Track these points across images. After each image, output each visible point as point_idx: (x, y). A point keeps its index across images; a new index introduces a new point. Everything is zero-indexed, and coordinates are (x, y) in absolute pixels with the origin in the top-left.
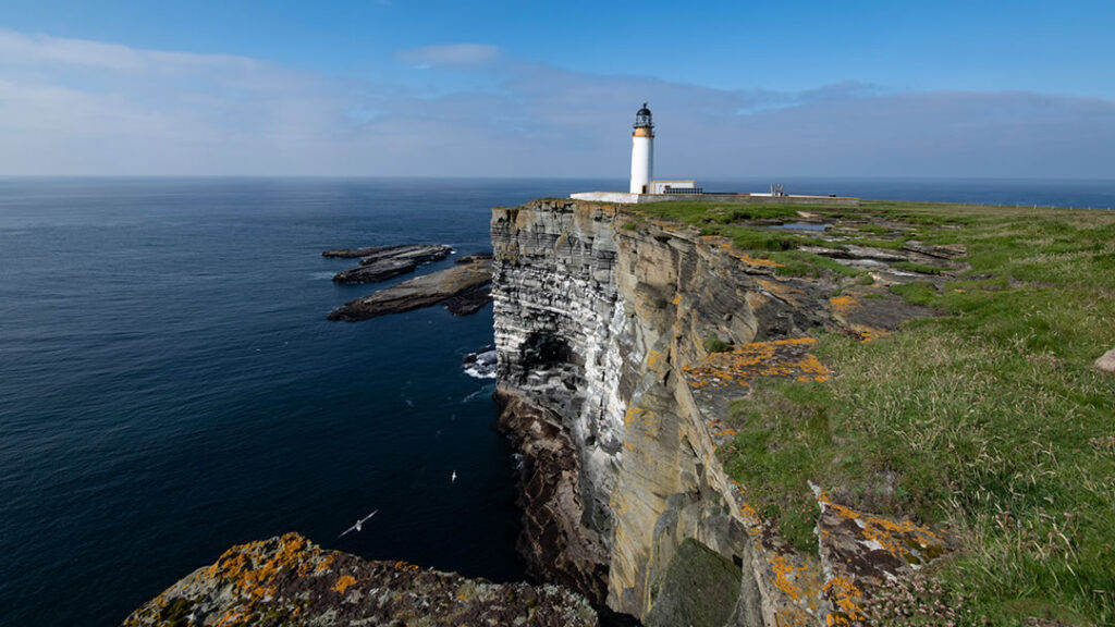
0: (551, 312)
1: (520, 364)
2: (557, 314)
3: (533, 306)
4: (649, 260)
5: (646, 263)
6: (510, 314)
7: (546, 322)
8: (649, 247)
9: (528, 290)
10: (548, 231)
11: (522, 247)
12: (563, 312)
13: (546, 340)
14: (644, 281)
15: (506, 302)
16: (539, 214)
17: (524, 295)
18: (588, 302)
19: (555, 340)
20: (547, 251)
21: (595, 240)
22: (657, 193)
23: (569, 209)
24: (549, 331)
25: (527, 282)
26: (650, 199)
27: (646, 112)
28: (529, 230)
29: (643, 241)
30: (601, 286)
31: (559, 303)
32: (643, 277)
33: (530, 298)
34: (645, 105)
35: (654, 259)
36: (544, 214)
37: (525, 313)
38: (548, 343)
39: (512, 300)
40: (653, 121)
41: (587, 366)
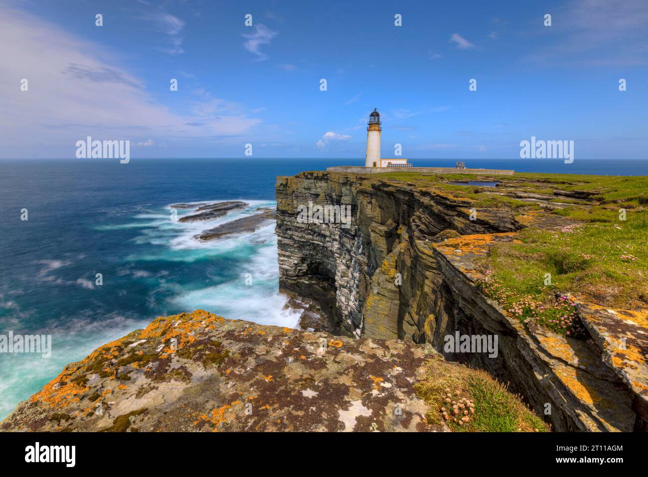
0: (313, 244)
1: (294, 276)
2: (317, 245)
4: (380, 207)
7: (311, 250)
9: (299, 229)
10: (313, 191)
11: (295, 202)
12: (321, 244)
13: (311, 261)
15: (285, 238)
16: (306, 180)
19: (316, 261)
21: (343, 198)
22: (383, 167)
23: (325, 177)
26: (378, 171)
27: (376, 114)
29: (377, 195)
31: (319, 238)
33: (300, 234)
36: (310, 181)
37: (297, 245)
39: (289, 236)
41: (336, 278)
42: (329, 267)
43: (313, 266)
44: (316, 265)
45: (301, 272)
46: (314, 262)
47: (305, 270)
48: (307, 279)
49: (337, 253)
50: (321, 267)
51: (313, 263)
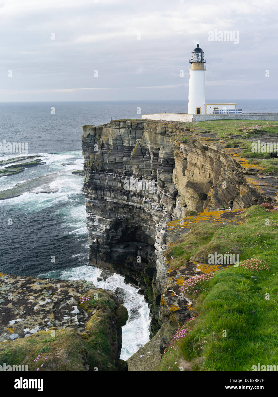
0: (128, 205)
1: (106, 245)
2: (133, 206)
3: (115, 201)
4: (195, 165)
5: (193, 167)
6: (98, 207)
7: (125, 213)
8: (195, 156)
9: (111, 189)
10: (126, 144)
11: (106, 157)
12: (138, 205)
13: (126, 226)
14: (192, 180)
15: (94, 199)
16: (118, 130)
17: (108, 193)
18: (156, 198)
19: (132, 226)
20: (125, 159)
21: (161, 151)
22: (208, 113)
23: (141, 127)
24: (127, 219)
25: (111, 183)
26: (201, 118)
27: (198, 50)
28: (111, 143)
29: (191, 151)
30: (166, 185)
31: (135, 199)
32: (191, 178)
33: (112, 195)
34: (198, 45)
35: (199, 164)
36: (122, 131)
37: (109, 207)
38: (127, 229)
39: (99, 197)
40: (204, 58)
41: (156, 245)
42: (147, 232)
43: (129, 232)
44: (132, 230)
45: (114, 239)
46: (130, 227)
47: (119, 237)
48: (122, 247)
49: (156, 216)
50: (138, 232)
51: (129, 229)
